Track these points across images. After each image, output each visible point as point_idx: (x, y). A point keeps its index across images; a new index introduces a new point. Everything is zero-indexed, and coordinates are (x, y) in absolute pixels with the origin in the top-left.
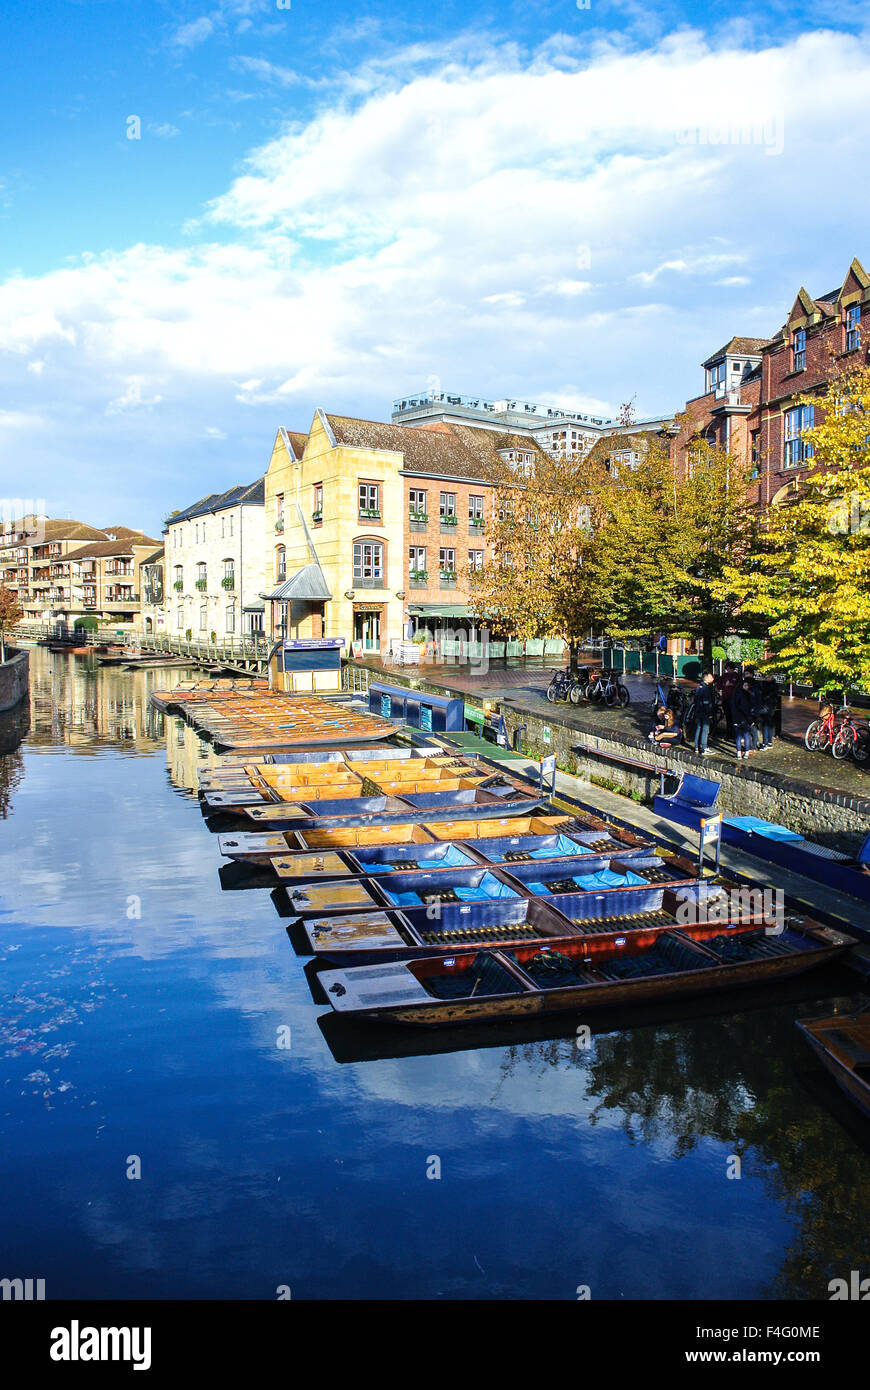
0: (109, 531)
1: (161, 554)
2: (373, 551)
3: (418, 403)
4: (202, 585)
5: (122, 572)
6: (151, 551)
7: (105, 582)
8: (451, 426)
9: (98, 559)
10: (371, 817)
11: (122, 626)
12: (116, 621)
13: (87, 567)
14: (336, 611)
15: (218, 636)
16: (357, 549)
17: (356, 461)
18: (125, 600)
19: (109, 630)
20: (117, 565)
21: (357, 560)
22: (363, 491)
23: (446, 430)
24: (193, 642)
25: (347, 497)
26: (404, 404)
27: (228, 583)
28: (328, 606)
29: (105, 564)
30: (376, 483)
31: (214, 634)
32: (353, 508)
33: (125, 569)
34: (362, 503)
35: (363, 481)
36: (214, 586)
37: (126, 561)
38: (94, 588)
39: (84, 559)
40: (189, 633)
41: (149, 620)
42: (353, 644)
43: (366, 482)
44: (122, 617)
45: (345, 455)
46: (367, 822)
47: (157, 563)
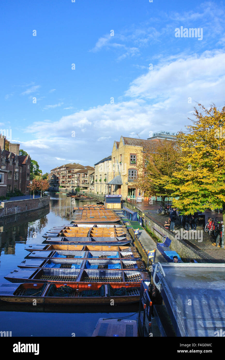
0: (86, 167)
1: (94, 173)
2: (134, 172)
3: (158, 134)
4: (100, 180)
5: (86, 177)
6: (92, 172)
7: (82, 179)
8: (159, 140)
9: (80, 174)
10: (77, 243)
11: (85, 190)
12: (83, 189)
13: (78, 176)
14: (123, 188)
15: (103, 194)
16: (129, 172)
17: (129, 149)
18: (86, 184)
19: (82, 191)
20: (84, 175)
21: (129, 174)
22: (132, 157)
23: (158, 141)
24: (98, 195)
25: (127, 158)
26: (155, 134)
27: (105, 180)
28: (122, 186)
29: (82, 175)
30: (135, 154)
31: (102, 193)
32: (129, 161)
33: (86, 176)
34: (131, 160)
35: (131, 154)
36: (103, 181)
37: (87, 174)
38: (79, 181)
39: (77, 174)
40: (98, 192)
41: (91, 189)
42: (128, 196)
43: (132, 154)
44: (85, 188)
45: (126, 147)
46: (76, 244)
47: (93, 175)
